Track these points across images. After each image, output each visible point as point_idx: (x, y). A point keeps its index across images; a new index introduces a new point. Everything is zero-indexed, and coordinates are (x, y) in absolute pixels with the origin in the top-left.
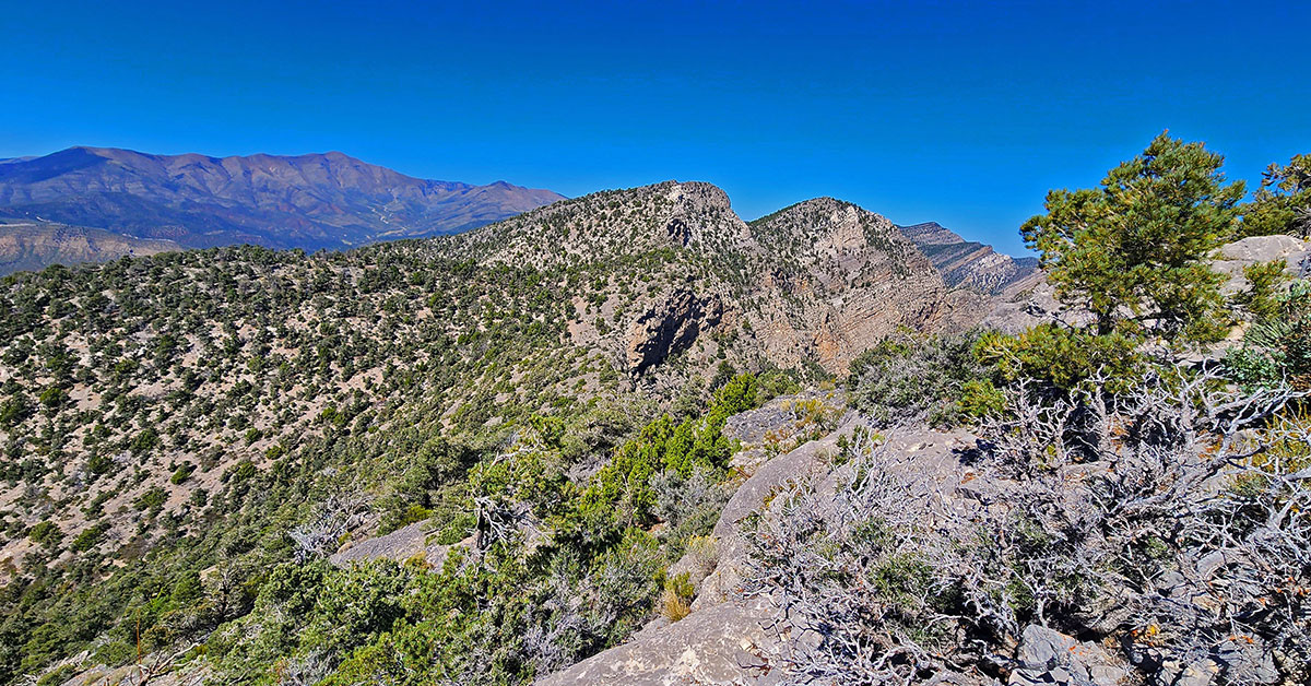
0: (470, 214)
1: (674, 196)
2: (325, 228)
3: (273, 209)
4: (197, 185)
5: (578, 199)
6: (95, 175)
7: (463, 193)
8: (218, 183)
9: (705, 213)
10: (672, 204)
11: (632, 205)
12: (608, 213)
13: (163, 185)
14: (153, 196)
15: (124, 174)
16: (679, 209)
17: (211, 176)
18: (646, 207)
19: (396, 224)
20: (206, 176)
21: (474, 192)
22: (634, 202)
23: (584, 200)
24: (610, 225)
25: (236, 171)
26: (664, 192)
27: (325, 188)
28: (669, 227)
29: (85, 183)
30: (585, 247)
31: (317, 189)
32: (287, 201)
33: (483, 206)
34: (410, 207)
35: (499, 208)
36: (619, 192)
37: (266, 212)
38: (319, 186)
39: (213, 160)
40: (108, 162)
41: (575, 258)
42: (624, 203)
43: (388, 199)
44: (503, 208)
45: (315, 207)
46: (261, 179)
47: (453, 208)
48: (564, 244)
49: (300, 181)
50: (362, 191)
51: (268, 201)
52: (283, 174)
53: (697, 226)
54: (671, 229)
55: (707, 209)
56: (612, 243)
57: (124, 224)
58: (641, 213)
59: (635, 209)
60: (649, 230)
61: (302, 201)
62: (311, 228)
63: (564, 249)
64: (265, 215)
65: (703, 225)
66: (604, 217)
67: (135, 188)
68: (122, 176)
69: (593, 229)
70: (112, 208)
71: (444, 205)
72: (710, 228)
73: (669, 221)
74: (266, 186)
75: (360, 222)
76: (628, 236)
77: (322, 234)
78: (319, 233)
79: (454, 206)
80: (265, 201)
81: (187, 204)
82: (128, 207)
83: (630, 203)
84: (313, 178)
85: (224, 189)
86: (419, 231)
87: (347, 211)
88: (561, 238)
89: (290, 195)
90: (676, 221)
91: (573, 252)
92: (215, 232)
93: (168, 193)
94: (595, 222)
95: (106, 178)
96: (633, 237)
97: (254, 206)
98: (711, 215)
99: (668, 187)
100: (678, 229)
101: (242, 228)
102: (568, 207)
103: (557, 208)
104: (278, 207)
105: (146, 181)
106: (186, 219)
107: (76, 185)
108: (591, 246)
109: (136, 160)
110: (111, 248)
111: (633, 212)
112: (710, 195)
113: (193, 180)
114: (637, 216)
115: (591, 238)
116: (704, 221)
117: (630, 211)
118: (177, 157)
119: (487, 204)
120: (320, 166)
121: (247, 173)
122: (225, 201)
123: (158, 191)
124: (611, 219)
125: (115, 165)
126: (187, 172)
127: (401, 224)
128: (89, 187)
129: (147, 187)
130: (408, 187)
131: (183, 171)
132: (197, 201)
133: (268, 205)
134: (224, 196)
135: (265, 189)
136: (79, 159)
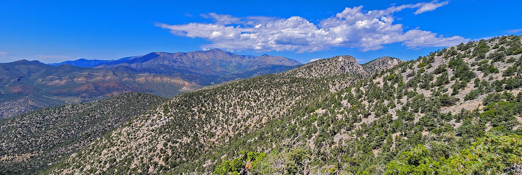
0: (257, 66)
1: (340, 60)
2: (214, 72)
3: (200, 67)
4: (181, 61)
5: (313, 62)
6: (157, 60)
7: (254, 59)
8: (186, 60)
9: (349, 64)
10: (340, 62)
11: (329, 63)
12: (322, 65)
13: (173, 62)
14: (170, 65)
15: (164, 59)
16: (342, 63)
17: (184, 58)
18: (333, 63)
19: (234, 70)
20: (183, 58)
21: (257, 59)
22: (329, 62)
23: (315, 62)
24: (323, 68)
25: (190, 56)
26: (337, 59)
27: (213, 59)
28: (340, 68)
29: (154, 62)
30: (318, 74)
31: (212, 60)
32: (204, 64)
33: (260, 63)
34: (238, 64)
35: (266, 63)
36: (324, 59)
37: (199, 68)
38: (212, 59)
39: (185, 54)
40: (160, 56)
41: (316, 77)
42: (326, 62)
43: (231, 62)
44: (267, 63)
45: (211, 66)
46: (197, 58)
47: (251, 64)
48: (312, 74)
49: (207, 58)
50: (224, 60)
51: (199, 65)
52: (202, 56)
53: (347, 67)
54: (341, 68)
55: (349, 63)
56: (324, 73)
57: (165, 73)
58: (331, 65)
59: (330, 64)
60: (335, 69)
61: (208, 64)
62: (211, 72)
63: (312, 75)
64: (198, 69)
65: (349, 67)
66: (321, 66)
67: (166, 63)
68: (163, 59)
69: (319, 69)
70: (162, 69)
71: (248, 63)
72: (351, 68)
73: (340, 67)
74: (198, 60)
75: (224, 70)
76: (329, 71)
77: (214, 74)
78: (213, 73)
79: (251, 63)
80: (198, 65)
81: (179, 66)
82: (166, 68)
83: (328, 62)
84: (210, 57)
85: (187, 62)
86: (242, 72)
87: (220, 66)
88: (311, 72)
89: (204, 63)
90: (342, 67)
91: (314, 75)
92: (187, 74)
93: (174, 64)
94: (319, 68)
95: (159, 60)
96: (330, 71)
97: (195, 66)
98: (351, 64)
99: (338, 57)
100: (342, 68)
101: (193, 73)
102: (311, 64)
103: (308, 65)
104: (201, 66)
105: (169, 60)
106: (180, 71)
107: (152, 63)
108: (319, 74)
109: (166, 55)
110: (165, 80)
111: (329, 65)
112: (350, 59)
113: (180, 59)
114: (331, 66)
115: (319, 72)
116: (349, 66)
117: (328, 64)
118: (176, 53)
119: (262, 62)
120: (212, 53)
121: (193, 56)
122: (188, 65)
123: (171, 63)
124: (323, 67)
125: (161, 57)
126: (178, 58)
127: (236, 69)
128: (155, 63)
129: (169, 62)
130: (237, 58)
131: (177, 57)
132: (181, 65)
133: (199, 66)
134: (188, 64)
135: (198, 61)
136: (153, 56)
